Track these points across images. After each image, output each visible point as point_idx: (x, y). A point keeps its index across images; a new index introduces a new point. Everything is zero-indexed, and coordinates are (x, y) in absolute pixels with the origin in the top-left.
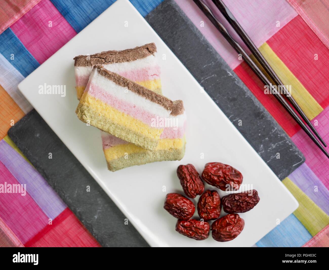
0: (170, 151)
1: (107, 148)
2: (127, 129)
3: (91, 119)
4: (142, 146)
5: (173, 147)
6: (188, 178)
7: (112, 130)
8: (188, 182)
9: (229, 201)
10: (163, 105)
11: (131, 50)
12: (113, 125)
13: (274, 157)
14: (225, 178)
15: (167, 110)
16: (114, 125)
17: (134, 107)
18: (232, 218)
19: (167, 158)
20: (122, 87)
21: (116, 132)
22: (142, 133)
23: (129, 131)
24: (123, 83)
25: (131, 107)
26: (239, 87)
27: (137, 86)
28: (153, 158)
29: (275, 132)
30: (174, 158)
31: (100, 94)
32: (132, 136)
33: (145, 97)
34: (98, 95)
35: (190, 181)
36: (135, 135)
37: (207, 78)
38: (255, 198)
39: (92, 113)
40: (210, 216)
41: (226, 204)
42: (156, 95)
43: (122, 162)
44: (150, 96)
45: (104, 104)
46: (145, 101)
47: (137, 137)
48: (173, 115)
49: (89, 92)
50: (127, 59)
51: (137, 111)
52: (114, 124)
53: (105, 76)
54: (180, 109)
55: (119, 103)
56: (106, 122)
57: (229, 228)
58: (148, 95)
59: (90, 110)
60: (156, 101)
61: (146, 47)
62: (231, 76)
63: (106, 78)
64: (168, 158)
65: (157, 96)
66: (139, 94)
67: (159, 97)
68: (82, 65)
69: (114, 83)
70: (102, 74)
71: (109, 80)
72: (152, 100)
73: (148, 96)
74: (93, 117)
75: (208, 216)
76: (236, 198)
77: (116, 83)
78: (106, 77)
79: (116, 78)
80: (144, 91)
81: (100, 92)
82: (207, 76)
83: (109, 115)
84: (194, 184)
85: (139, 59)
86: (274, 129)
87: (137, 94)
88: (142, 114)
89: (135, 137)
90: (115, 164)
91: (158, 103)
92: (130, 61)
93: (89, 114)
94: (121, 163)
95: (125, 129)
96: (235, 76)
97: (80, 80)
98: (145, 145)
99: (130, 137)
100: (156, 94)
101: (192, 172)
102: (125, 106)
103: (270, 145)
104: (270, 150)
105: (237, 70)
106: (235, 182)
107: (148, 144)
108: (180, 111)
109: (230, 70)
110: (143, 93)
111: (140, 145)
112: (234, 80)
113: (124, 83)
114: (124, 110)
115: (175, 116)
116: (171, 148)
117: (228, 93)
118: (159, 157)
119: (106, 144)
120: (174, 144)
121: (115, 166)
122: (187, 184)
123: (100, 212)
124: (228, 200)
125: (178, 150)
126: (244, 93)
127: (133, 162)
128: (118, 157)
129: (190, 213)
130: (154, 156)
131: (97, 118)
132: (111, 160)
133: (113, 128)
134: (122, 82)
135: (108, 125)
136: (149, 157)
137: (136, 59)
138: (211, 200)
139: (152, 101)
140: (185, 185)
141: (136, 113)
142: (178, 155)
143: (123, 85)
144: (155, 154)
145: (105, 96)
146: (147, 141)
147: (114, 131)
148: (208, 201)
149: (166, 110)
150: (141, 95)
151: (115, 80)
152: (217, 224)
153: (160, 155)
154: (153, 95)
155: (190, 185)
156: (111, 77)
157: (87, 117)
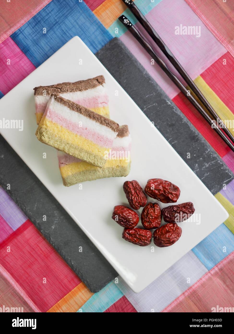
0: (117, 168)
1: (62, 166)
2: (80, 148)
4: (92, 163)
5: (119, 165)
6: (133, 192)
7: (67, 149)
8: (132, 195)
9: (168, 212)
10: (110, 128)
11: (83, 81)
12: (67, 145)
13: (207, 175)
14: (165, 192)
15: (115, 132)
17: (86, 129)
18: (171, 227)
19: (115, 175)
20: (76, 112)
21: (70, 150)
22: (93, 151)
23: (81, 150)
25: (83, 129)
26: (177, 114)
27: (89, 111)
28: (103, 174)
29: (208, 153)
30: (120, 174)
31: (56, 118)
32: (84, 154)
33: (95, 121)
34: (55, 118)
35: (134, 194)
36: (87, 153)
37: (149, 107)
38: (191, 209)
39: (49, 134)
40: (152, 224)
41: (166, 214)
42: (105, 118)
43: (76, 178)
44: (99, 120)
45: (60, 127)
46: (96, 124)
47: (88, 155)
48: (120, 137)
49: (47, 116)
50: (80, 89)
51: (89, 133)
52: (69, 144)
53: (60, 102)
55: (73, 125)
56: (62, 142)
57: (169, 235)
58: (98, 118)
59: (48, 131)
60: (104, 124)
61: (96, 79)
62: (170, 105)
63: (62, 105)
65: (105, 120)
66: (90, 118)
67: (107, 120)
68: (41, 94)
69: (68, 108)
70: (58, 101)
71: (64, 106)
72: (101, 123)
74: (50, 138)
75: (150, 225)
76: (174, 209)
77: (70, 109)
79: (70, 104)
80: (94, 115)
81: (56, 117)
82: (149, 105)
83: (65, 136)
84: (138, 197)
85: (90, 89)
86: (207, 150)
87: (88, 118)
88: (93, 135)
89: (86, 155)
90: (69, 180)
91: (107, 126)
92: (82, 90)
93: (47, 135)
94: (74, 179)
95: (78, 148)
96: (173, 104)
97: (39, 107)
98: (95, 162)
99: (82, 155)
100: (104, 118)
101: (136, 187)
102: (78, 128)
103: (204, 164)
104: (204, 168)
105: (175, 99)
106: (173, 195)
107: (97, 161)
108: (125, 133)
109: (169, 100)
110: (93, 117)
111: (91, 162)
112: (172, 108)
113: (77, 109)
114: (78, 131)
115: (122, 138)
116: (118, 166)
117: (167, 120)
118: (108, 174)
119: (62, 163)
120: (120, 163)
121: (69, 182)
122: (132, 197)
123: (56, 223)
124: (168, 211)
125: (124, 167)
126: (181, 119)
127: (85, 178)
128: (72, 174)
129: (134, 222)
131: (54, 138)
132: (66, 176)
133: (67, 147)
134: (75, 107)
135: (63, 145)
136: (99, 173)
137: (87, 89)
138: (152, 211)
139: (101, 124)
140: (130, 198)
141: (87, 135)
142: (124, 172)
143: (76, 110)
144: (104, 171)
145: (61, 120)
146: (97, 158)
147: (68, 150)
148: (150, 212)
149: (113, 132)
150: (92, 119)
151: (69, 106)
152: (158, 232)
153: (108, 172)
154: (102, 119)
155: (134, 198)
156: (66, 103)
157: (45, 138)
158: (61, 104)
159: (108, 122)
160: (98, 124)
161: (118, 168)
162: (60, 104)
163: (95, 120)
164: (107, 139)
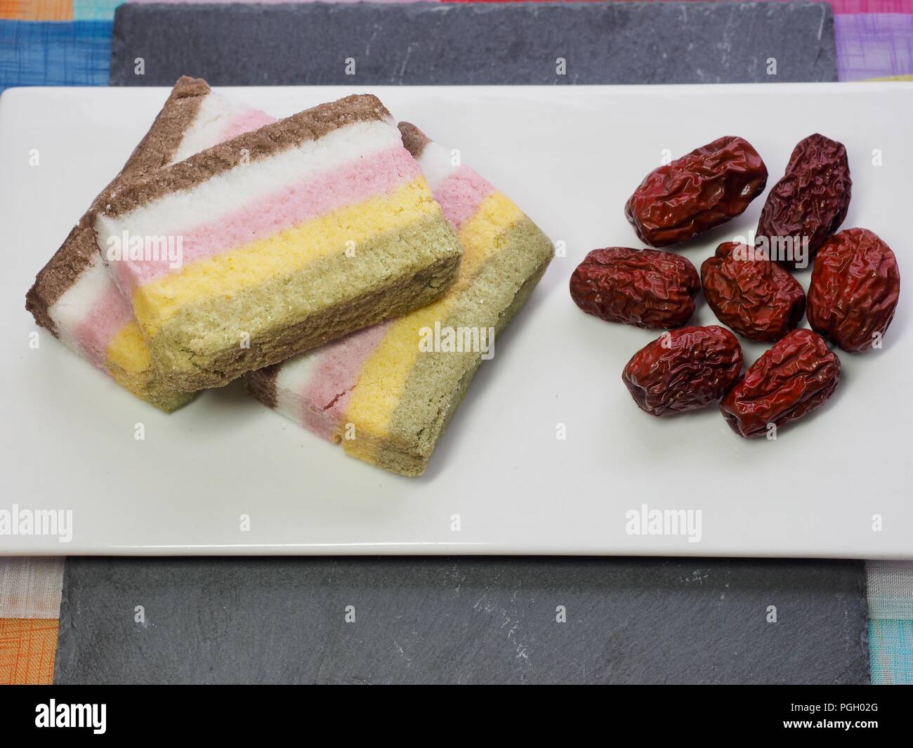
0: (504, 247)
1: (344, 408)
2: (334, 259)
3: (218, 329)
5: (499, 230)
6: (623, 276)
7: (301, 300)
8: (631, 284)
9: (779, 222)
10: (356, 119)
12: (289, 287)
13: (755, 66)
15: (379, 118)
16: (290, 283)
17: (292, 192)
19: (517, 274)
20: (208, 178)
21: (314, 292)
22: (380, 230)
23: (345, 260)
24: (203, 168)
25: (283, 200)
26: (496, 14)
27: (244, 139)
28: (484, 308)
29: (689, 15)
30: (530, 255)
32: (366, 263)
33: (292, 145)
35: (633, 276)
36: (371, 252)
39: (204, 314)
40: (780, 300)
42: (312, 112)
43: (421, 397)
44: (301, 130)
45: (213, 262)
46: (304, 153)
47: (380, 252)
50: (159, 158)
51: (310, 192)
52: (289, 281)
53: (137, 203)
54: (414, 132)
55: (243, 220)
56: (263, 295)
57: (859, 268)
58: (292, 131)
59: (190, 312)
60: (328, 127)
61: (175, 95)
62: (451, 11)
63: (148, 203)
64: (516, 270)
65: (315, 114)
66: (270, 152)
67: (324, 109)
69: (178, 191)
70: (127, 207)
71: (159, 200)
72: (316, 134)
73: (295, 134)
74: (218, 320)
76: (785, 195)
77: (186, 187)
78: (146, 201)
79: (173, 177)
80: (273, 134)
82: (398, 65)
83: (253, 272)
84: (651, 270)
85: (188, 130)
86: (680, 12)
87: (263, 155)
88: (331, 188)
89: (375, 258)
90: (410, 421)
91: (339, 125)
92: (170, 155)
93: (200, 325)
94: (419, 402)
95: (330, 261)
96: (459, 4)
97: (96, 326)
99: (361, 268)
100: (308, 113)
102: (267, 211)
103: (714, 51)
104: (726, 61)
107: (424, 241)
109: (433, 3)
110: (275, 141)
112: (466, 11)
113: (206, 167)
114: (276, 222)
116: (497, 239)
118: (496, 292)
119: (332, 398)
120: (493, 223)
121: (417, 429)
122: (637, 291)
123: (517, 632)
124: (776, 220)
125: (519, 223)
126: (523, 13)
127: (447, 369)
128: (397, 395)
129: (725, 342)
130: (481, 302)
131: (228, 310)
132: (387, 421)
133: (296, 292)
134: (196, 169)
135: (277, 298)
137: (180, 138)
139: (317, 137)
141: (313, 202)
142: (535, 237)
143: (206, 173)
144: (477, 292)
145: (193, 243)
146: (415, 236)
147: (308, 297)
150: (278, 149)
151: (172, 184)
152: (819, 300)
153: (491, 285)
154: (305, 119)
155: (646, 283)
156: (157, 186)
157: (202, 334)
158: (143, 204)
159: (329, 111)
160: (309, 145)
161: (504, 243)
162: (139, 209)
163: (290, 142)
164: (380, 156)
